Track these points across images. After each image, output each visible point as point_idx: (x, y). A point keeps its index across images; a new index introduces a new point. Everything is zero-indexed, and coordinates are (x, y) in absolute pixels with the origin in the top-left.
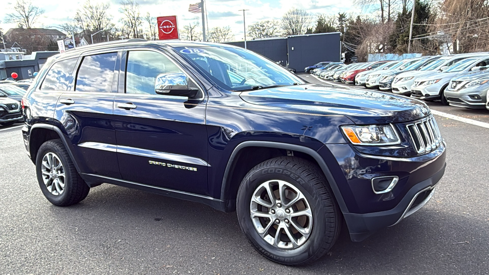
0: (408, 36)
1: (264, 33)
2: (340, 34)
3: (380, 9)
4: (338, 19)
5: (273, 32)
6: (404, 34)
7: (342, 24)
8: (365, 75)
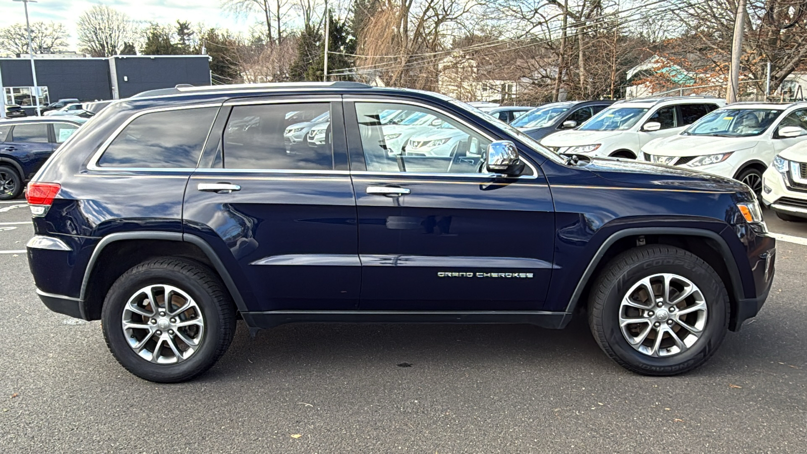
0: (323, 70)
1: (34, 45)
2: (208, 58)
3: (266, 23)
4: (177, 30)
5: (53, 43)
6: (315, 67)
7: (184, 40)
8: (302, 129)
